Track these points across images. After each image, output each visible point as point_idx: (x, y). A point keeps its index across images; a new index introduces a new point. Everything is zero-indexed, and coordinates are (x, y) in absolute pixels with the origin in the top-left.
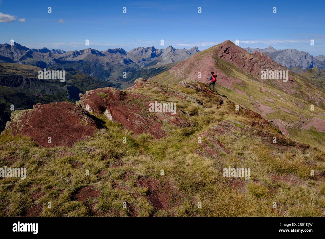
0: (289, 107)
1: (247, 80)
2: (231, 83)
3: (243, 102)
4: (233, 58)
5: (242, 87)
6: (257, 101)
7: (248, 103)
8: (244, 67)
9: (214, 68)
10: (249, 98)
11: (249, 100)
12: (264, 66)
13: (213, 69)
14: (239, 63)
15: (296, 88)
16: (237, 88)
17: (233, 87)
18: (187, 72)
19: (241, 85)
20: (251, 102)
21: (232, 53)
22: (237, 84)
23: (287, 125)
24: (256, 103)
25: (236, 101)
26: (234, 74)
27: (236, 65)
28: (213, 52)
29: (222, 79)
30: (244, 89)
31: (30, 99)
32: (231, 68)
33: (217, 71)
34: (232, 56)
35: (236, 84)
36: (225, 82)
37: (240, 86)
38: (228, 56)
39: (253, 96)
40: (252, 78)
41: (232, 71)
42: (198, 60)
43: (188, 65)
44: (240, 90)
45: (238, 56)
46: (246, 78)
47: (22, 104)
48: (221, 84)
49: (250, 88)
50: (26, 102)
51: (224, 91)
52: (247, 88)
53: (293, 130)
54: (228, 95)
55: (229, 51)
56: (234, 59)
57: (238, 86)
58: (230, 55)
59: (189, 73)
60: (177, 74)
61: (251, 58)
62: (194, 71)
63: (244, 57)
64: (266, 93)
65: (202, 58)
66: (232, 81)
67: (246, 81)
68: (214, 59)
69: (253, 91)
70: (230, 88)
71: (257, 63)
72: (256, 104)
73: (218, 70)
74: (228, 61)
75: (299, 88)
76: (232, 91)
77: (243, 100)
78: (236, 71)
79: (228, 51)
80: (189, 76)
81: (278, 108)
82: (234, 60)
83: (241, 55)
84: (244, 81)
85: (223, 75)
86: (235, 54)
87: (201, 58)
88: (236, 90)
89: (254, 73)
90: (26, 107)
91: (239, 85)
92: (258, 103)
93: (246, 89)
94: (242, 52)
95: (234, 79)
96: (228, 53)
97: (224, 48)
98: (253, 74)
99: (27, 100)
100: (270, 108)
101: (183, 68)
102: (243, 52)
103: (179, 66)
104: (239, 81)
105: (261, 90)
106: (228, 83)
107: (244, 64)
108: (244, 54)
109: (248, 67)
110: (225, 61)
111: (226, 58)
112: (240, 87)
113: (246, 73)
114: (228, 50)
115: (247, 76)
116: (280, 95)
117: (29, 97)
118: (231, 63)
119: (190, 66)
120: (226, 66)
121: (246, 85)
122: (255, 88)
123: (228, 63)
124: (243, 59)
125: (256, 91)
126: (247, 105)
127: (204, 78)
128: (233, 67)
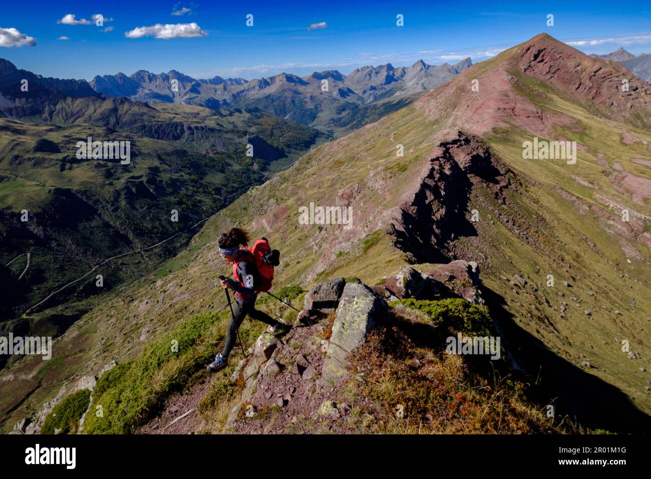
1: (586, 118)
2: (549, 126)
3: (582, 168)
4: (553, 70)
5: (576, 132)
6: (617, 166)
7: (594, 172)
8: (579, 90)
9: (510, 94)
10: (595, 159)
11: (596, 163)
13: (507, 96)
14: (567, 82)
16: (563, 136)
17: (553, 134)
18: (450, 105)
19: (574, 130)
20: (601, 168)
21: (552, 59)
22: (565, 127)
24: (614, 170)
26: (556, 106)
27: (558, 85)
28: (509, 60)
29: (528, 117)
30: (581, 139)
31: (193, 159)
32: (548, 92)
33: (518, 100)
34: (551, 67)
35: (562, 127)
36: (535, 124)
37: (572, 132)
38: (542, 68)
39: (605, 155)
40: (597, 113)
41: (551, 100)
43: (452, 91)
44: (569, 140)
45: (565, 66)
46: (582, 113)
47: (182, 167)
48: (526, 127)
49: (595, 136)
50: (188, 164)
52: (587, 135)
55: (545, 57)
56: (555, 72)
57: (567, 132)
58: (548, 65)
59: (455, 108)
60: (430, 111)
61: (596, 68)
62: (464, 102)
63: (579, 68)
64: (636, 146)
65: (483, 75)
66: (550, 121)
67: (585, 120)
68: (511, 74)
69: (602, 143)
70: (546, 135)
71: (610, 80)
72: (615, 173)
73: (519, 98)
74: (542, 78)
78: (559, 99)
79: (543, 56)
80: (454, 113)
82: (556, 76)
83: (571, 64)
84: (579, 120)
85: (531, 108)
86: (557, 62)
87: (480, 75)
88: (563, 141)
89: (602, 102)
90: (188, 171)
91: (569, 128)
92: (618, 171)
93: (586, 138)
94: (573, 56)
95: (555, 116)
96: (542, 61)
97: (534, 51)
98: (600, 103)
99: (190, 160)
101: (442, 98)
102: (577, 57)
103: (435, 94)
104: (567, 121)
105: (622, 138)
106: (542, 126)
107: (578, 84)
108: (579, 61)
109: (587, 88)
110: (534, 78)
111: (536, 71)
112: (569, 134)
113: (583, 102)
114: (541, 54)
115: (586, 108)
117: (192, 156)
118: (548, 83)
119: (457, 92)
120: (537, 88)
121: (585, 129)
122: (607, 136)
123: (541, 82)
124: (576, 71)
125: (610, 143)
126: (592, 176)
127: (487, 116)
128: (552, 89)
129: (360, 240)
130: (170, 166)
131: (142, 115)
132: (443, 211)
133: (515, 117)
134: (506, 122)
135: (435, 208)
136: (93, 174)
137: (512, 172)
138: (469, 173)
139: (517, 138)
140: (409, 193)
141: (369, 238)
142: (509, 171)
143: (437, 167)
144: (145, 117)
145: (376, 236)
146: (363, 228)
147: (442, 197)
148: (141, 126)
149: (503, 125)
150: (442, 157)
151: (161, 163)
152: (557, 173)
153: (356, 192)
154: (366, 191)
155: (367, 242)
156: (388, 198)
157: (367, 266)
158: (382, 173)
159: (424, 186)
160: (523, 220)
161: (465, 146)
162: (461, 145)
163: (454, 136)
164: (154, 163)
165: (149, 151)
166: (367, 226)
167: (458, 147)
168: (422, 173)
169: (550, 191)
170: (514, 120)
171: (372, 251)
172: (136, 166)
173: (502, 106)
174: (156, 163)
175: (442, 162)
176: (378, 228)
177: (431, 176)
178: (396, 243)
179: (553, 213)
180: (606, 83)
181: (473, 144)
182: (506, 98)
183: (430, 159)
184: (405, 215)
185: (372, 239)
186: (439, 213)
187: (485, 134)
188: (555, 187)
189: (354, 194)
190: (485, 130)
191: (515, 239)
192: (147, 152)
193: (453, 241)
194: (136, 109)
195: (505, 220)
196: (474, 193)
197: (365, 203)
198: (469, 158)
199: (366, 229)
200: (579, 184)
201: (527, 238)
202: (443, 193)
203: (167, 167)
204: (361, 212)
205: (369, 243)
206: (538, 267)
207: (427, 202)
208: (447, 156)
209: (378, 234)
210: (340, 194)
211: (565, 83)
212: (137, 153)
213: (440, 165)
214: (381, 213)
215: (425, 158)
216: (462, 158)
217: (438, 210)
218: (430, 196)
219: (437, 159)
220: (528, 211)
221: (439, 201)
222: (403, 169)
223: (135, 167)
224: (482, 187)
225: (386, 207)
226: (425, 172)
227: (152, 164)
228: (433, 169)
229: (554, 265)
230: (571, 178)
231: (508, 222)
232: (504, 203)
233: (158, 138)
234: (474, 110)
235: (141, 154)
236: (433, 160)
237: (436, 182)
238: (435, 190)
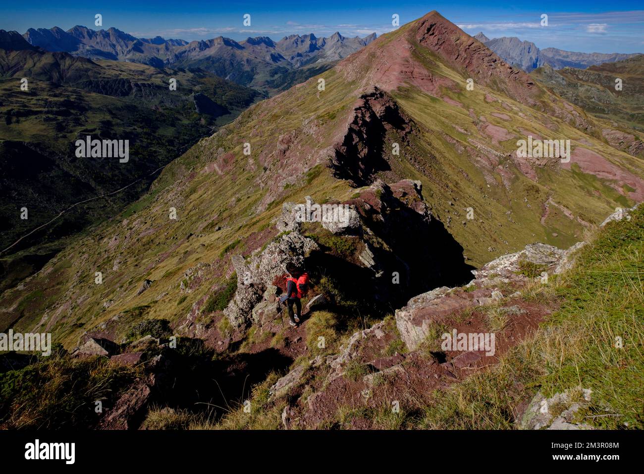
0: (535, 129)
1: (462, 81)
2: (437, 87)
5: (456, 93)
6: (482, 118)
7: (468, 122)
8: (458, 59)
9: (410, 59)
10: (468, 113)
11: (468, 115)
12: (490, 58)
13: (407, 61)
14: (449, 53)
15: (536, 96)
16: (447, 95)
17: (440, 93)
18: (364, 68)
19: (454, 91)
20: (472, 120)
21: (440, 33)
22: (448, 88)
23: (535, 163)
24: (481, 121)
25: (446, 118)
26: (442, 72)
27: (444, 56)
28: (409, 31)
29: (423, 79)
30: (459, 98)
31: (144, 113)
32: (436, 60)
34: (439, 39)
35: (446, 88)
36: (427, 86)
38: (432, 40)
39: (475, 109)
41: (438, 66)
42: (382, 46)
43: (365, 57)
44: (451, 98)
45: (449, 40)
46: (459, 78)
47: (134, 121)
48: (421, 87)
49: (468, 96)
50: (140, 118)
51: (426, 100)
52: (462, 95)
53: (544, 170)
54: (434, 107)
55: (435, 31)
56: (441, 44)
57: (449, 92)
58: (437, 38)
59: (368, 71)
60: (348, 73)
61: (470, 42)
62: (375, 66)
63: (458, 42)
64: (494, 104)
65: (389, 44)
66: (438, 83)
67: (461, 84)
68: (411, 44)
69: (473, 101)
70: (435, 95)
71: (479, 52)
72: (481, 123)
73: (417, 64)
74: (432, 48)
75: (540, 97)
76: (438, 100)
77: (459, 117)
78: (444, 66)
79: (433, 30)
80: (367, 75)
81: (518, 130)
82: (442, 47)
83: (453, 38)
84: (458, 83)
85: (425, 72)
86: (444, 36)
87: (387, 43)
88: (446, 99)
89: (472, 70)
90: (141, 125)
91: (451, 89)
92: (483, 122)
93: (462, 97)
94: (455, 32)
95: (441, 79)
96: (433, 34)
97: (427, 25)
99: (140, 115)
100: (505, 130)
101: (357, 63)
102: (457, 32)
103: (351, 59)
104: (450, 84)
105: (485, 98)
106: (432, 87)
107: (457, 55)
108: (458, 36)
109: (463, 59)
110: (427, 48)
111: (428, 42)
112: (451, 94)
113: (460, 69)
114: (432, 28)
115: (461, 75)
116: (518, 107)
117: (142, 111)
118: (436, 53)
119: (369, 58)
120: (428, 57)
121: (461, 90)
122: (476, 96)
123: (432, 52)
124: (456, 44)
125: (477, 101)
126: (466, 125)
127: (393, 78)
128: (439, 59)
129: (303, 173)
130: (122, 120)
131: (87, 70)
132: (366, 151)
133: (413, 79)
134: (407, 83)
135: (360, 148)
136: (43, 127)
137: (414, 122)
138: (384, 121)
139: (415, 95)
140: (340, 135)
141: (312, 171)
142: (411, 120)
143: (360, 115)
144: (90, 73)
145: (317, 169)
146: (303, 165)
147: (364, 139)
148: (87, 82)
149: (404, 85)
150: (363, 107)
151: (113, 118)
152: (443, 123)
153: (294, 137)
154: (303, 136)
155: (310, 175)
156: (322, 140)
157: (315, 193)
158: (316, 121)
159: (351, 130)
160: (421, 158)
161: (381, 99)
162: (377, 98)
163: (370, 90)
164: (106, 117)
165: (99, 106)
166: (307, 164)
167: (375, 99)
168: (349, 120)
169: (439, 135)
170: (413, 81)
171: (315, 182)
172: (88, 119)
173: (404, 70)
174: (108, 117)
175: (364, 111)
176: (317, 164)
177: (355, 122)
178: (335, 175)
179: (440, 153)
180: (476, 56)
181: (385, 97)
182: (406, 63)
183: (354, 108)
184: (338, 153)
185: (314, 172)
186: (364, 152)
187: (392, 91)
188: (442, 133)
189: (292, 140)
190: (392, 88)
191: (416, 172)
192: (97, 106)
193: (373, 174)
194: (78, 64)
195: (410, 158)
196: (387, 136)
197: (302, 146)
198: (383, 108)
199: (306, 166)
200: (457, 131)
201: (424, 172)
202: (365, 136)
203: (119, 121)
204: (300, 153)
205: (312, 176)
206: (432, 192)
207: (354, 143)
208: (367, 106)
209: (320, 168)
210: (280, 139)
211: (448, 53)
212: (87, 107)
213: (362, 114)
214: (318, 153)
215: (350, 108)
216: (378, 109)
217: (363, 150)
218: (356, 139)
219: (360, 108)
220: (425, 151)
221: (363, 143)
222: (333, 117)
223: (87, 121)
224: (393, 132)
225: (321, 147)
226: (351, 119)
227: (104, 118)
228: (357, 117)
229: (442, 191)
230: (452, 126)
231: (411, 159)
232: (408, 145)
233: (106, 94)
234: (382, 72)
235: (91, 108)
236: (356, 109)
237: (359, 127)
238: (359, 133)
